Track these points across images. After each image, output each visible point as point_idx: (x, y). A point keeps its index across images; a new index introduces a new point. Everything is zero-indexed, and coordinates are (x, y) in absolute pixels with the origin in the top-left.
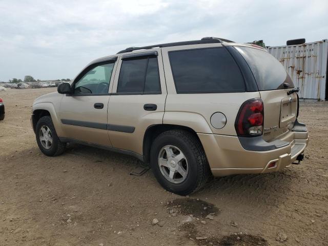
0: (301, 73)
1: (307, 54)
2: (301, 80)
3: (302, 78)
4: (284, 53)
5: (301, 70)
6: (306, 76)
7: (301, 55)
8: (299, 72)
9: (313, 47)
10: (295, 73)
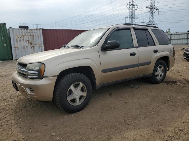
0: (32, 44)
1: (34, 34)
2: (32, 48)
3: (33, 46)
4: (22, 32)
5: (32, 42)
6: (35, 45)
7: (32, 35)
8: (31, 43)
9: (36, 31)
10: (29, 44)
